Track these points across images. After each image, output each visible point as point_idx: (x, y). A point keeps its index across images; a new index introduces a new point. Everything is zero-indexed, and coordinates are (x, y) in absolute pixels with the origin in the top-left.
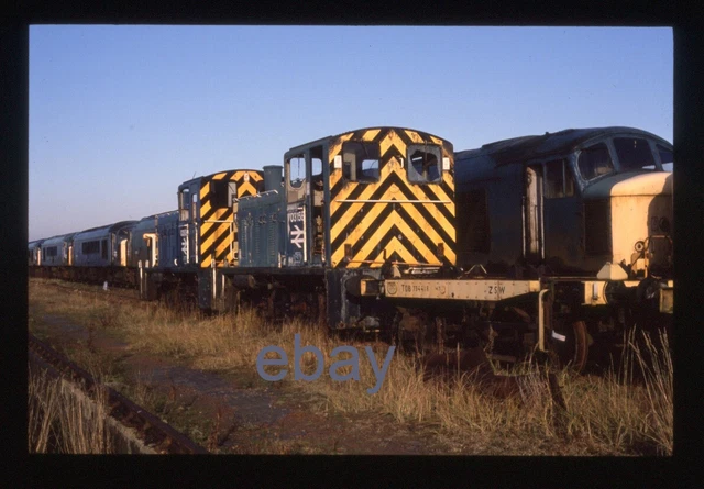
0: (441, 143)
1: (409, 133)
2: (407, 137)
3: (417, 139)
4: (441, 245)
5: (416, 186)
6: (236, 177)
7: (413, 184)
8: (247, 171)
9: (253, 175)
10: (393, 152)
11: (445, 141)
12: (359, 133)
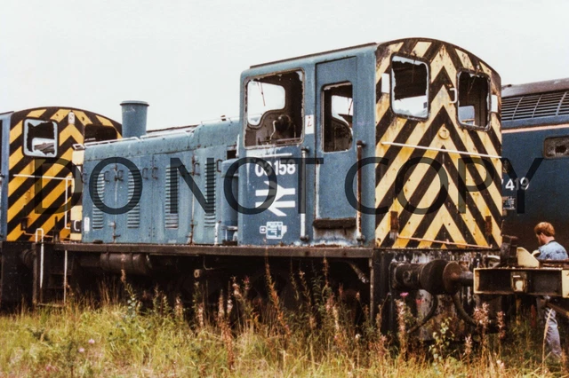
0: (490, 73)
1: (460, 53)
2: (458, 58)
3: (467, 64)
4: (488, 218)
5: (465, 131)
6: (59, 117)
7: (463, 127)
8: (72, 109)
9: (80, 115)
10: (443, 78)
11: (494, 72)
12: (409, 44)
